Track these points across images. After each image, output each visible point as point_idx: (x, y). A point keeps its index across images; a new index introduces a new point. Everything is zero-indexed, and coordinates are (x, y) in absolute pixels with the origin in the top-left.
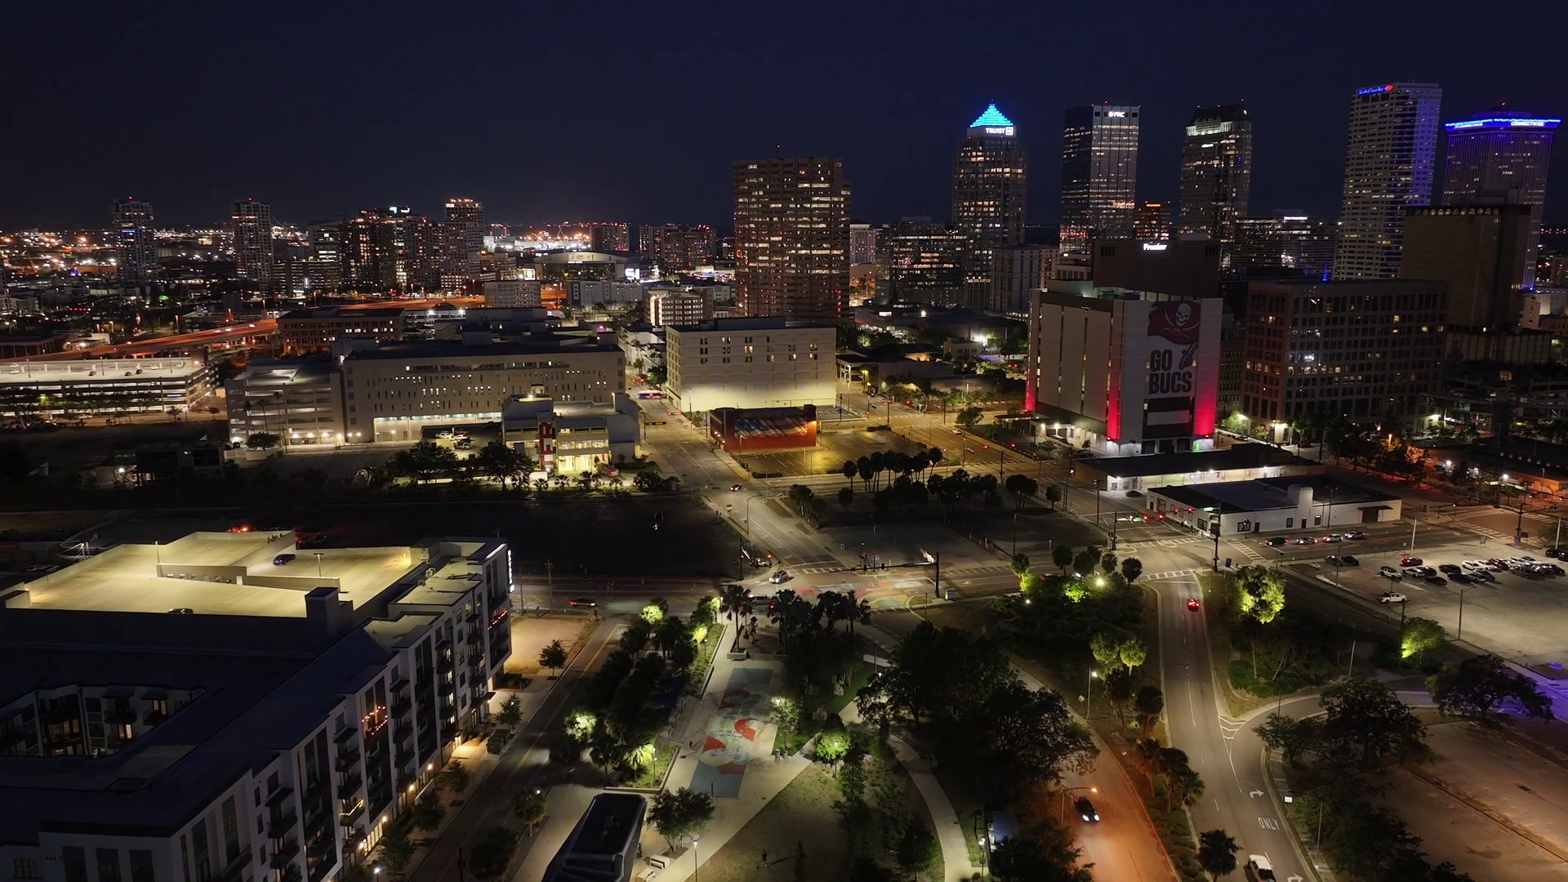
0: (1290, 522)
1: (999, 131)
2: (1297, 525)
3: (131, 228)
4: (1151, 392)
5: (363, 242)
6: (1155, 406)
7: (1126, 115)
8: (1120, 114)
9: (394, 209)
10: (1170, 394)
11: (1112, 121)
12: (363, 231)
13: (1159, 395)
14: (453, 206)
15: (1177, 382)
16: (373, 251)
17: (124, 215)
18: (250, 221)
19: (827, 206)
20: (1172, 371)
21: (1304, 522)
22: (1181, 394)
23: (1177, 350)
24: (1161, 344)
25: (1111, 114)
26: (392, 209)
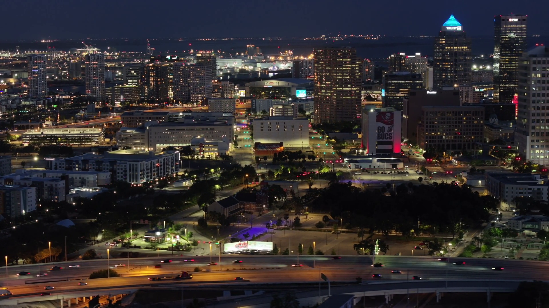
0: (370, 166)
1: (454, 28)
2: (372, 167)
3: (36, 69)
4: (378, 139)
5: (152, 76)
6: (380, 143)
7: (519, 20)
8: (516, 20)
9: (168, 57)
10: (385, 140)
11: (512, 23)
12: (152, 71)
13: (381, 140)
14: (200, 55)
15: (387, 136)
16: (156, 81)
17: (33, 62)
18: (94, 64)
19: (350, 69)
20: (385, 133)
21: (374, 167)
22: (388, 140)
23: (387, 127)
24: (381, 125)
25: (510, 20)
26: (167, 57)
